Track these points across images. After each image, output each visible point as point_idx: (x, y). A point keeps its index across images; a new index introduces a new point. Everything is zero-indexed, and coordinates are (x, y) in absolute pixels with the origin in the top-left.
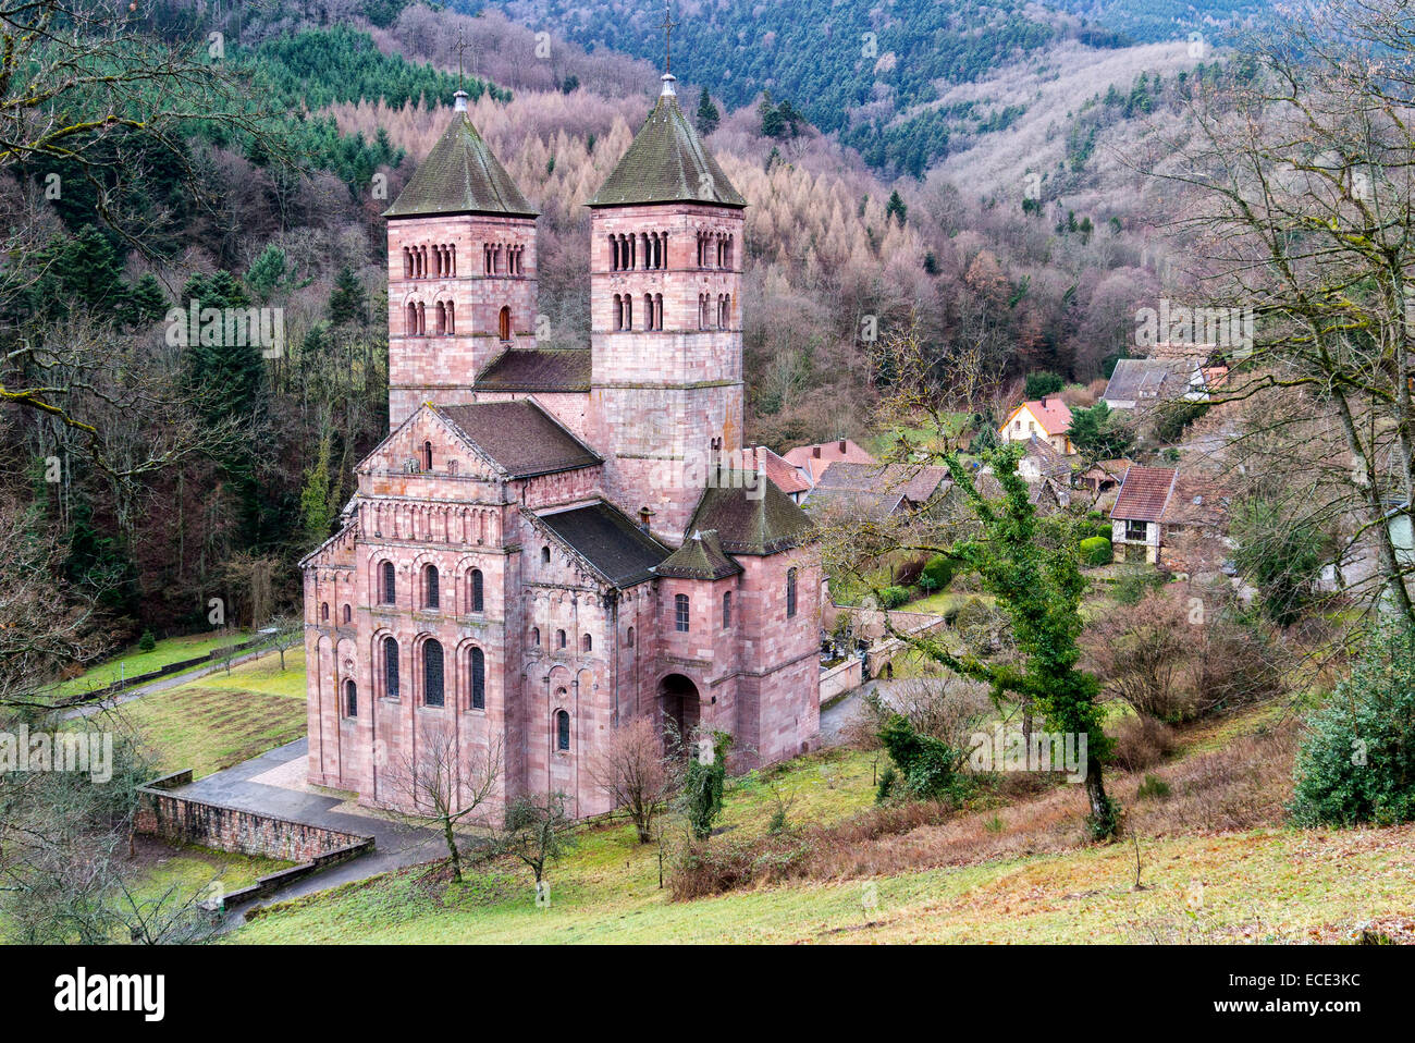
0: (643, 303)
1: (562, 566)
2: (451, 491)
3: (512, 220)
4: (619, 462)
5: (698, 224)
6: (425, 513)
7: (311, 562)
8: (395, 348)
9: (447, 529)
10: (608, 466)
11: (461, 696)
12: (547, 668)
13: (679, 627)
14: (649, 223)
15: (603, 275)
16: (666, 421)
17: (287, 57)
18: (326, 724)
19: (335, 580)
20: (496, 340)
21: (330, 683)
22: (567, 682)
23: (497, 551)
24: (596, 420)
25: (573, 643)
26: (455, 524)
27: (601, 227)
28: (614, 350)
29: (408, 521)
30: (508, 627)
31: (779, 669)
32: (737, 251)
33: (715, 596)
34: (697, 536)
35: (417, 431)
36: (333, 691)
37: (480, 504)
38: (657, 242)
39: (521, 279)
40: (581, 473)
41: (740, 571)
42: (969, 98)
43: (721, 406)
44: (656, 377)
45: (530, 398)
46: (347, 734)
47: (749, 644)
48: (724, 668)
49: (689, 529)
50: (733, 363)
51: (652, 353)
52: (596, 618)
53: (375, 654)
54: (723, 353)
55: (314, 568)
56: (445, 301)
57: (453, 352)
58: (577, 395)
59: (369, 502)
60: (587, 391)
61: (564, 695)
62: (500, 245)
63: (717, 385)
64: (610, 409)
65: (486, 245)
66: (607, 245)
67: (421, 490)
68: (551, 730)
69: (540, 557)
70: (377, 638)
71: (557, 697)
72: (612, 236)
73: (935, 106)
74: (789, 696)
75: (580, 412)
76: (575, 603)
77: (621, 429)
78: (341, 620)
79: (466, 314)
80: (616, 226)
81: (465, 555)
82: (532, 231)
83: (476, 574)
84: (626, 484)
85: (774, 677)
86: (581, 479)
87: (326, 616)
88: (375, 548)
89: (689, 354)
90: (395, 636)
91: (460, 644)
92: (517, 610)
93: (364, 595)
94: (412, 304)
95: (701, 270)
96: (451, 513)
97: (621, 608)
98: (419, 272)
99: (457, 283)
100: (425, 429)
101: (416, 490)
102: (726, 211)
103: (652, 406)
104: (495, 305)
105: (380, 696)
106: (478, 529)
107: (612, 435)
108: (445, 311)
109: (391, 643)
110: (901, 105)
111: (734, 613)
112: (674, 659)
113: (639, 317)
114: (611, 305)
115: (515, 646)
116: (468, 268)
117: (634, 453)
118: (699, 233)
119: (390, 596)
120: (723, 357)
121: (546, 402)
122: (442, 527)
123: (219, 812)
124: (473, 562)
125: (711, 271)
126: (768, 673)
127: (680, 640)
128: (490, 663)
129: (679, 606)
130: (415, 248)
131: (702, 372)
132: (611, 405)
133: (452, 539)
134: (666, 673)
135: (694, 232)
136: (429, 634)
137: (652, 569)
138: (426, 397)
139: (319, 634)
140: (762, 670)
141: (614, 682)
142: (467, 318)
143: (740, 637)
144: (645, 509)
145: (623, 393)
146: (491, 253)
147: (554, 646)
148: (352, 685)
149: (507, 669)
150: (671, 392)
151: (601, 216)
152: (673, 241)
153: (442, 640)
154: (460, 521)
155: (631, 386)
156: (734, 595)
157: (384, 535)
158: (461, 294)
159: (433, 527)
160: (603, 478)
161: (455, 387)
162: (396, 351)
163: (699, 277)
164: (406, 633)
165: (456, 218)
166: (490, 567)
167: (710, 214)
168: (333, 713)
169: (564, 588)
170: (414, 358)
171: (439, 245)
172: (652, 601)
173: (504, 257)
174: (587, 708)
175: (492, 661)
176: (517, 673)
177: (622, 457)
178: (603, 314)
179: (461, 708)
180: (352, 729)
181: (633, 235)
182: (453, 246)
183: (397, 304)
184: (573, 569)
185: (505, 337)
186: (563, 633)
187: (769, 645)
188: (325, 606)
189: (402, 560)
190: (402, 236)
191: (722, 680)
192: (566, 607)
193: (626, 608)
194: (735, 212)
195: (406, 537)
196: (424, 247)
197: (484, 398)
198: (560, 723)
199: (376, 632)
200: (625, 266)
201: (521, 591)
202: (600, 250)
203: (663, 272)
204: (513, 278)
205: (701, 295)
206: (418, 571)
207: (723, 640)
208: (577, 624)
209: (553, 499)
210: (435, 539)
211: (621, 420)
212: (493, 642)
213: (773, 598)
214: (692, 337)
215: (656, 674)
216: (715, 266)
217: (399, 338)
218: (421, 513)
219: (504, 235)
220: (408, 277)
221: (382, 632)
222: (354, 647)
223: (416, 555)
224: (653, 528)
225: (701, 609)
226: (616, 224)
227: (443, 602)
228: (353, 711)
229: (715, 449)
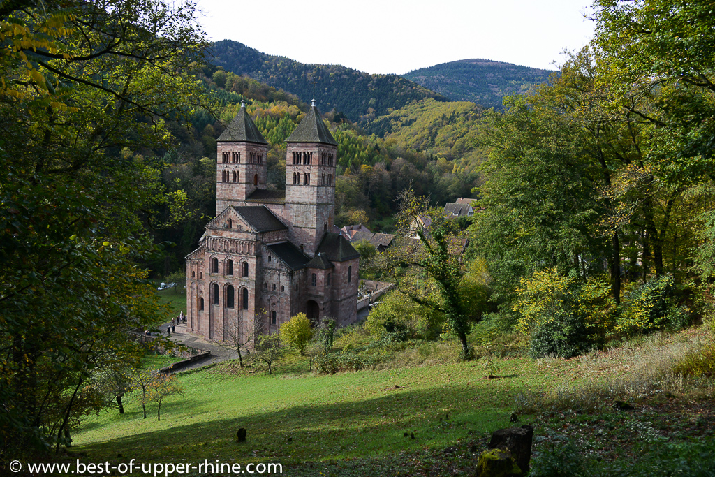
0: (303, 176)
1: (275, 262)
2: (238, 236)
3: (259, 145)
4: (294, 228)
5: (322, 150)
6: (229, 242)
7: (189, 257)
8: (219, 186)
10: (290, 229)
11: (240, 305)
12: (269, 296)
13: (313, 284)
14: (306, 149)
15: (291, 165)
16: (310, 215)
18: (193, 312)
19: (198, 264)
20: (253, 185)
21: (195, 298)
22: (276, 301)
23: (254, 256)
24: (286, 214)
25: (278, 288)
26: (239, 247)
27: (290, 149)
28: (293, 191)
29: (223, 245)
30: (257, 282)
31: (345, 299)
32: (334, 160)
33: (325, 275)
34: (319, 254)
35: (227, 215)
36: (196, 301)
37: (248, 240)
38: (309, 155)
39: (261, 165)
40: (281, 231)
41: (333, 266)
42: (398, 115)
43: (328, 211)
44: (307, 200)
45: (264, 205)
46: (201, 316)
47: (335, 291)
48: (327, 298)
49: (317, 252)
50: (332, 197)
51: (306, 193)
52: (286, 280)
53: (211, 290)
54: (329, 193)
55: (190, 259)
56: (236, 171)
57: (238, 188)
58: (280, 206)
59: (210, 238)
60: (283, 204)
61: (275, 306)
62: (255, 153)
63: (327, 204)
65: (250, 153)
66: (292, 155)
67: (228, 234)
68: (270, 317)
69: (267, 260)
70: (211, 284)
71: (272, 306)
72: (293, 153)
73: (388, 116)
74: (348, 308)
75: (282, 211)
76: (279, 275)
77: (295, 217)
78: (199, 278)
79: (243, 176)
81: (243, 257)
83: (246, 264)
84: (296, 236)
85: (343, 302)
86: (281, 233)
87: (194, 276)
88: (211, 254)
89: (318, 194)
90: (218, 283)
91: (240, 287)
92: (260, 277)
93: (207, 269)
94: (225, 171)
95: (323, 165)
96: (238, 243)
97: (294, 278)
98: (228, 161)
99: (240, 165)
100: (230, 214)
101: (226, 235)
102: (331, 146)
103: (305, 210)
104: (253, 173)
105: (212, 304)
106: (247, 249)
107: (291, 219)
108: (236, 175)
109: (216, 287)
110: (377, 116)
111: (331, 280)
112: (311, 295)
113: (302, 180)
114: (292, 176)
115: (259, 288)
116: (245, 160)
117: (299, 226)
119: (216, 270)
120: (329, 195)
121: (269, 207)
122: (235, 247)
124: (245, 260)
126: (342, 300)
129: (313, 277)
130: (226, 153)
131: (322, 200)
132: (292, 210)
133: (238, 252)
134: (308, 299)
135: (321, 153)
136: (230, 283)
137: (305, 265)
138: (229, 204)
139: (192, 282)
140: (339, 299)
141: (291, 302)
143: (333, 288)
144: (302, 244)
145: (296, 206)
146: (252, 156)
147: (271, 289)
148: (202, 300)
149: (256, 296)
150: (312, 206)
151: (290, 146)
152: (314, 156)
153: (234, 286)
154: (241, 246)
155: (299, 203)
156: (331, 274)
157: (215, 249)
158: (242, 169)
159: (232, 247)
160: (288, 234)
161: (239, 200)
163: (322, 168)
164: (222, 282)
165: (240, 143)
166: (251, 262)
167: (327, 147)
168: (196, 309)
169: (276, 270)
170: (225, 190)
171: (234, 152)
172: (304, 275)
173: (256, 157)
174: (282, 310)
175: (251, 293)
176: (259, 297)
178: (289, 179)
179: (240, 309)
180: (202, 314)
181: (300, 153)
182: (239, 152)
183: (220, 171)
184: (278, 264)
185: (256, 184)
186: (274, 285)
187: (342, 291)
188: (194, 272)
189: (221, 258)
190: (222, 149)
191: (326, 302)
192: (276, 276)
193: (296, 277)
194: (334, 147)
195: (222, 250)
196: (229, 152)
197: (248, 205)
198: (273, 315)
199: (211, 282)
200: (298, 163)
201: (261, 270)
202: (289, 156)
203: (310, 166)
204: (259, 164)
205: (322, 174)
206: (226, 262)
207: (327, 289)
208: (280, 282)
209: (272, 240)
210: (232, 251)
211: (295, 214)
212: (251, 287)
213: (343, 276)
214: (319, 188)
215: (305, 300)
216: (327, 165)
217: (220, 183)
219: (256, 150)
220: (224, 162)
221: (213, 282)
222: (204, 287)
223: (226, 256)
224: (305, 251)
225: (320, 278)
226: (295, 149)
227: (234, 273)
228: (202, 308)
229: (326, 226)
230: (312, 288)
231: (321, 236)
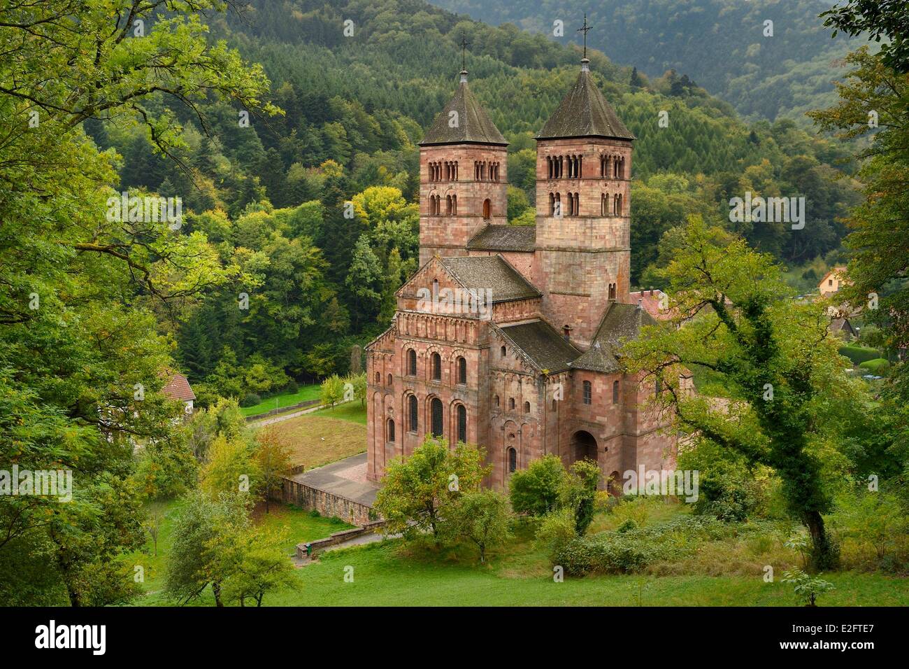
0: (567, 199)
1: (513, 358)
3: (492, 147)
4: (551, 296)
5: (601, 150)
6: (434, 322)
7: (371, 348)
8: (423, 222)
9: (446, 332)
10: (545, 298)
11: (452, 434)
12: (504, 422)
13: (585, 401)
14: (572, 150)
16: (580, 272)
17: (391, 52)
18: (377, 445)
19: (384, 359)
20: (481, 219)
21: (380, 420)
22: (515, 431)
23: (475, 347)
24: (538, 270)
25: (519, 407)
26: (450, 329)
27: (543, 152)
28: (550, 227)
29: (424, 326)
30: (480, 394)
32: (627, 168)
33: (609, 384)
34: (597, 345)
35: (430, 273)
36: (381, 425)
37: (465, 318)
38: (576, 162)
39: (497, 182)
40: (527, 302)
43: (615, 264)
44: (574, 244)
45: (499, 255)
46: (389, 452)
48: (613, 429)
49: (593, 340)
50: (624, 237)
51: (572, 230)
52: (533, 392)
53: (405, 405)
54: (617, 230)
55: (372, 351)
56: (451, 195)
57: (455, 226)
58: (527, 254)
59: (402, 314)
60: (533, 252)
61: (513, 439)
62: (484, 162)
63: (613, 251)
64: (546, 263)
65: (476, 162)
66: (546, 163)
68: (505, 460)
69: (500, 352)
70: (405, 395)
71: (509, 440)
72: (549, 157)
74: (657, 450)
75: (529, 264)
76: (520, 382)
77: (552, 276)
78: (386, 383)
79: (463, 203)
80: (551, 151)
81: (456, 348)
82: (505, 154)
83: (462, 360)
84: (555, 310)
86: (528, 305)
87: (378, 380)
88: (405, 342)
89: (595, 231)
90: (415, 395)
91: (452, 402)
92: (486, 384)
93: (399, 369)
94: (433, 197)
95: (603, 179)
96: (448, 323)
97: (549, 387)
98: (437, 178)
99: (458, 184)
100: (434, 272)
102: (620, 143)
103: (571, 262)
104: (481, 198)
105: (407, 430)
106: (464, 333)
107: (547, 279)
108: (451, 201)
109: (413, 399)
111: (621, 395)
112: (582, 421)
113: (564, 207)
114: (547, 199)
115: (484, 406)
116: (465, 175)
117: (560, 291)
118: (602, 156)
119: (413, 371)
120: (617, 233)
121: (509, 258)
122: (443, 331)
123: (315, 491)
124: (460, 353)
125: (610, 179)
126: (642, 435)
127: (586, 409)
128: (469, 415)
129: (586, 388)
130: (435, 163)
131: (603, 242)
132: (547, 261)
133: (449, 339)
134: (576, 430)
135: (598, 155)
136: (435, 395)
137: (569, 364)
139: (375, 391)
140: (638, 432)
141: (544, 433)
142: (464, 206)
143: (625, 410)
144: (567, 326)
145: (554, 254)
146: (479, 167)
147: (507, 408)
148: (392, 422)
149: (479, 420)
150: (583, 254)
151: (542, 146)
152: (586, 161)
153: (442, 400)
154: (454, 327)
155: (559, 249)
156: (621, 383)
157: (410, 333)
158: (460, 191)
159: (438, 330)
160: (541, 306)
161: (456, 247)
162: (424, 224)
163: (601, 183)
164: (422, 392)
165: (459, 146)
166: (470, 357)
167: (610, 145)
168: (382, 439)
169: (514, 372)
170: (433, 229)
171: (448, 161)
172: (568, 384)
173: (487, 169)
174: (526, 448)
175: (470, 414)
176: (486, 423)
177: (553, 293)
178: (542, 204)
179: (452, 442)
180: (392, 449)
181: (561, 157)
182: (456, 162)
183: (424, 196)
184: (519, 361)
185: (487, 217)
186: (513, 400)
187: (642, 417)
188: (378, 373)
189: (420, 349)
190: (428, 156)
191: (612, 437)
192: (515, 385)
193: (551, 387)
194: (626, 143)
195: (423, 335)
196: (440, 163)
197: (473, 254)
198: (511, 456)
199: (405, 392)
200: (557, 175)
201: (489, 372)
202: (541, 165)
203: (579, 180)
204: (492, 182)
205: (603, 195)
206: (429, 357)
207: (613, 411)
208: (522, 395)
209: (510, 317)
210: (439, 338)
211: (553, 270)
212: (471, 403)
214: (596, 220)
215: (571, 430)
216: (612, 177)
217: (425, 216)
218: (431, 322)
219: (487, 156)
220: (431, 181)
221: (408, 392)
222: (393, 399)
223: (428, 347)
224: (572, 338)
225: (599, 390)
226: (551, 149)
227: (443, 376)
228: (392, 438)
229: (612, 292)
230: (583, 406)
231: (602, 310)
